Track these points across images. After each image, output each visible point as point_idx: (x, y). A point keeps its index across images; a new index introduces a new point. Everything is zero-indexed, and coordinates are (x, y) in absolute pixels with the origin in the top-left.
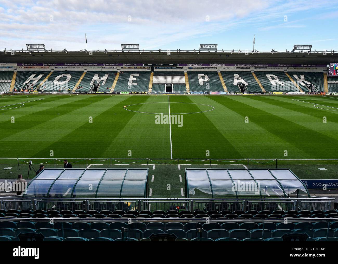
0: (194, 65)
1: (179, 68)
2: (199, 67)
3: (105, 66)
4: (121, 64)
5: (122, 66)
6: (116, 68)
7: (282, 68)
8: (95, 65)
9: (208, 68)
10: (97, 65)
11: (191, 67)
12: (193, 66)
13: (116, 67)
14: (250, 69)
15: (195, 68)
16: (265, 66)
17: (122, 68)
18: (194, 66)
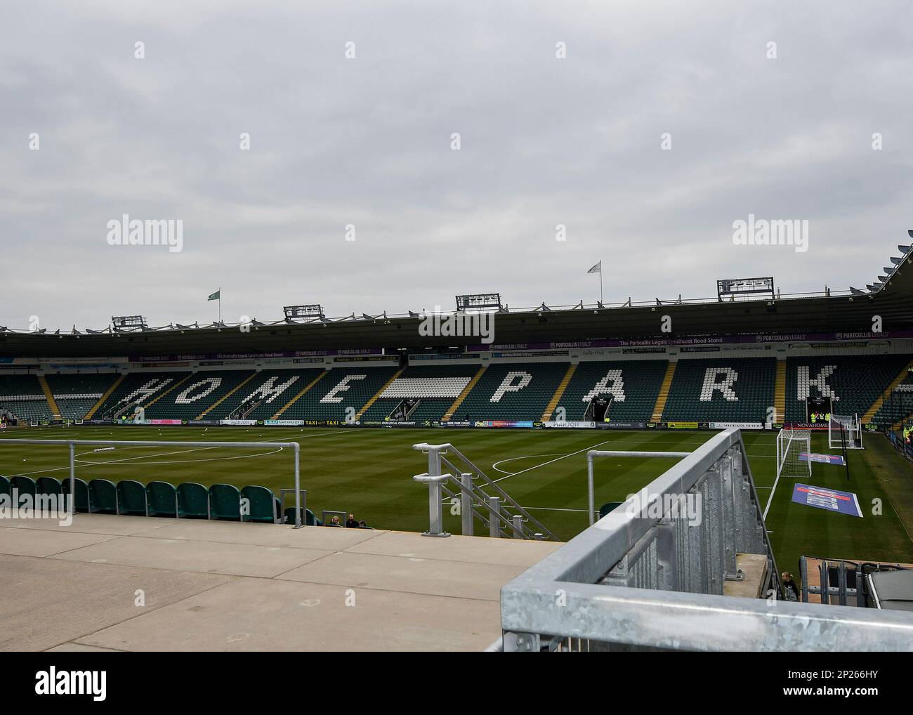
0: (507, 347)
1: (468, 356)
2: (520, 351)
3: (298, 358)
4: (332, 351)
5: (335, 356)
6: (323, 361)
7: (768, 348)
8: (278, 355)
9: (545, 355)
10: (282, 355)
11: (500, 352)
12: (505, 350)
13: (323, 359)
14: (665, 352)
15: (509, 355)
16: (713, 343)
17: (335, 360)
18: (508, 350)
